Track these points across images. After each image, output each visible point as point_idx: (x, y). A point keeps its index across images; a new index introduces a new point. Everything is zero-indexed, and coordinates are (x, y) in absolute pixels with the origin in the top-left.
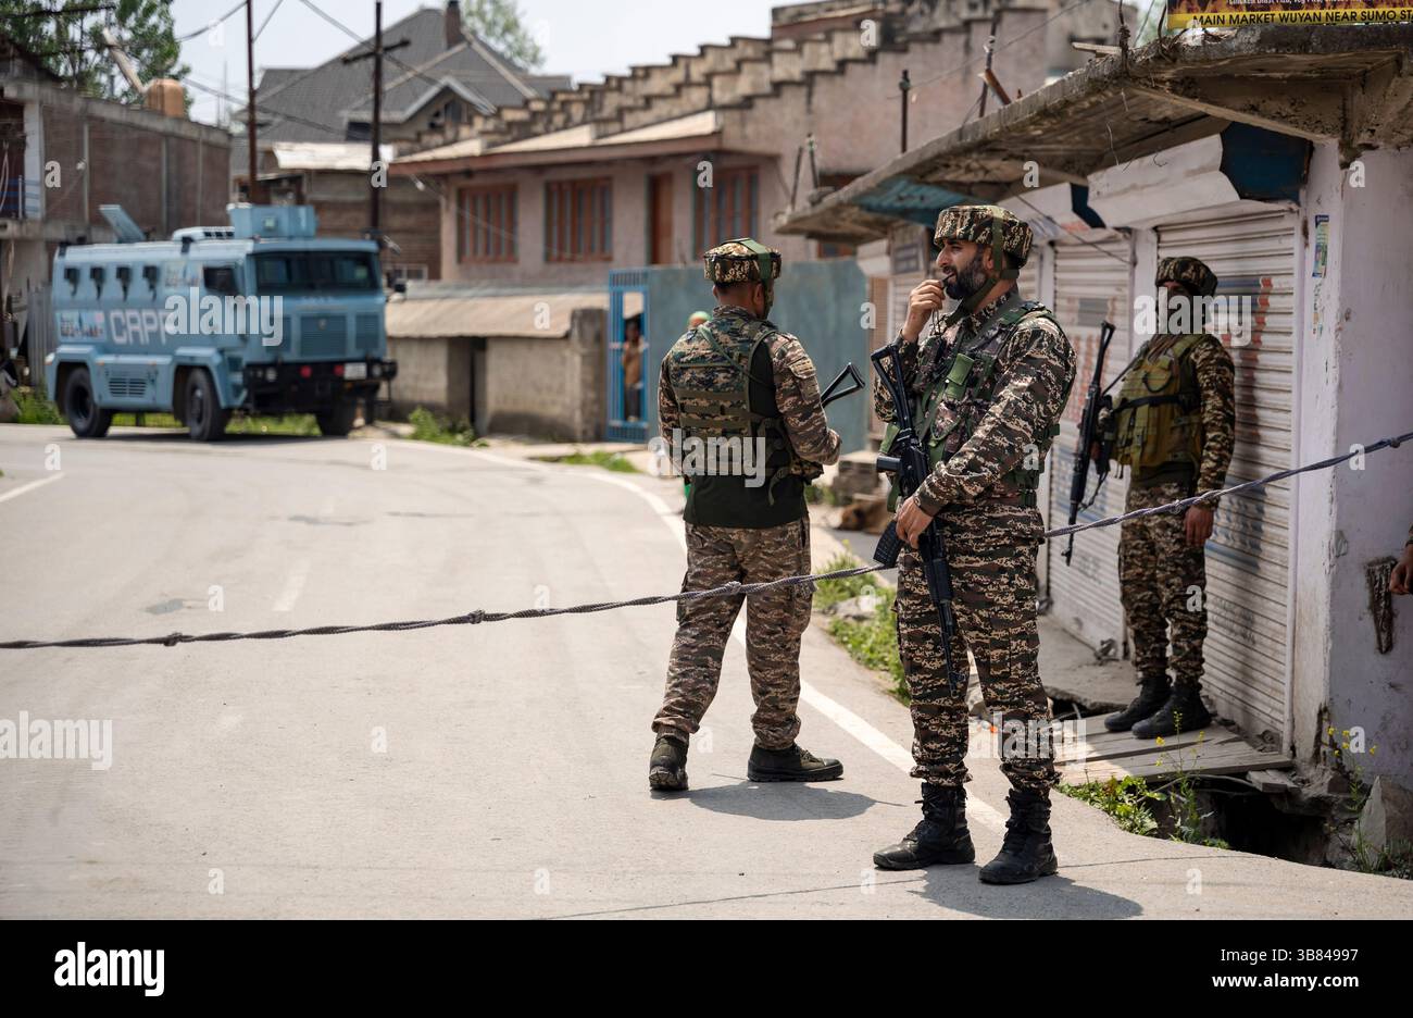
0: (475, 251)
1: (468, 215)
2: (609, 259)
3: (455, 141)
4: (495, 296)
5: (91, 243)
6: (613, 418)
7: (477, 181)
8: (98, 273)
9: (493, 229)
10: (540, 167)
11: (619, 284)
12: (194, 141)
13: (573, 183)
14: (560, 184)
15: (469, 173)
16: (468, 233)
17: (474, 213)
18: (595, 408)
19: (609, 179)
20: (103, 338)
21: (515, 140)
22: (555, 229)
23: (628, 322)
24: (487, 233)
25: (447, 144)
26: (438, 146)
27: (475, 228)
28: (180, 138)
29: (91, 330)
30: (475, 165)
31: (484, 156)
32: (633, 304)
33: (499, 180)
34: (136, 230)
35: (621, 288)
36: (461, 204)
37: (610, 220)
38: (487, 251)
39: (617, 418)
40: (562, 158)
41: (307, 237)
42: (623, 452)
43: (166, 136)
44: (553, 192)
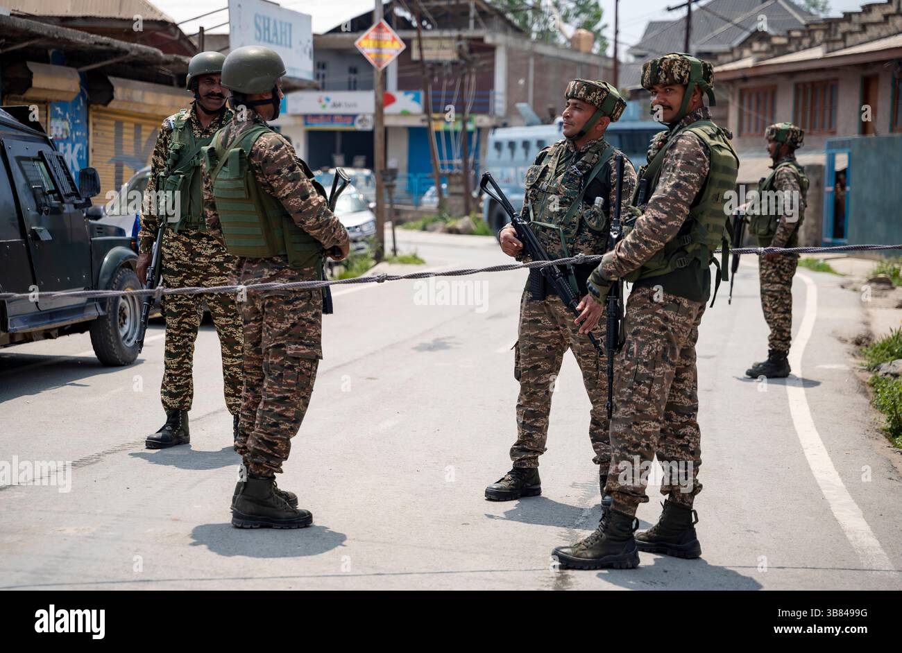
0: (749, 130)
1: (745, 109)
2: (834, 133)
3: (740, 59)
4: (758, 157)
5: (510, 126)
6: (826, 237)
7: (751, 84)
8: (512, 145)
9: (760, 117)
10: (791, 74)
11: (833, 148)
12: (597, 67)
13: (813, 83)
14: (804, 84)
15: (745, 79)
16: (745, 118)
17: (750, 107)
18: (815, 230)
19: (836, 80)
20: (513, 184)
21: (775, 56)
22: (800, 114)
23: (838, 173)
24: (757, 119)
25: (734, 61)
26: (728, 62)
27: (750, 115)
28: (589, 65)
29: (509, 179)
30: (748, 74)
31: (755, 68)
32: (841, 162)
33: (765, 83)
34: (536, 119)
35: (834, 151)
36: (741, 102)
37: (836, 108)
38: (757, 129)
39: (829, 237)
40: (803, 67)
41: (633, 120)
42: (826, 259)
43: (580, 64)
44: (800, 90)
